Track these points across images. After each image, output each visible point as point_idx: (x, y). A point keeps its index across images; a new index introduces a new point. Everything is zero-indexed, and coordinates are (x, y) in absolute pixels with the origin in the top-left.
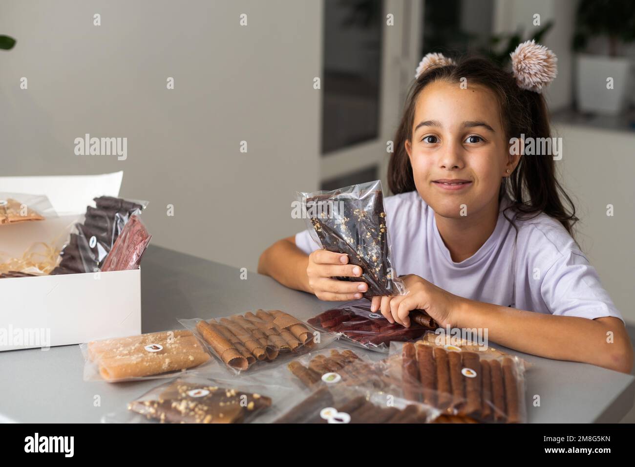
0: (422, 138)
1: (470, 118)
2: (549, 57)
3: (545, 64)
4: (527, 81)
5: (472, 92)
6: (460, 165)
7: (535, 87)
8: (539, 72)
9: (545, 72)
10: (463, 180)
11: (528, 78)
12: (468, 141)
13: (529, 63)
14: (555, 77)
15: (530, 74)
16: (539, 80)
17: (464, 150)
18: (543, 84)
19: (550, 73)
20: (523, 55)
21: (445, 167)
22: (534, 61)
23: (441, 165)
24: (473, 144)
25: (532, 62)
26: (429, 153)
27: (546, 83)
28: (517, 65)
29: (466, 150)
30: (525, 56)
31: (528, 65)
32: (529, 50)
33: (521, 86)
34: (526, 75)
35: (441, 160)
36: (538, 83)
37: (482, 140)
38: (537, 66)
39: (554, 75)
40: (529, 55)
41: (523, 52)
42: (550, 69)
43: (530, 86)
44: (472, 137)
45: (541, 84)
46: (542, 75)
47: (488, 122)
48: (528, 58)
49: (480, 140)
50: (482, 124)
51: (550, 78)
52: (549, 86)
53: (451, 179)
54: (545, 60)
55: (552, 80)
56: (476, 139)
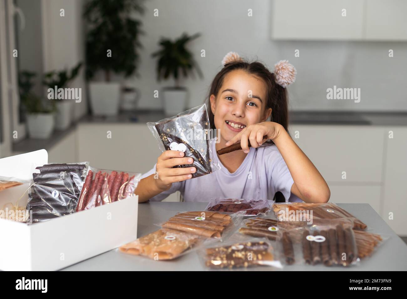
0: (225, 97)
2: (294, 71)
3: (291, 74)
4: (280, 80)
5: (257, 80)
6: (243, 116)
7: (283, 84)
8: (287, 77)
9: (290, 78)
10: (242, 124)
11: (281, 79)
12: (248, 104)
13: (284, 72)
14: (294, 82)
15: (282, 77)
16: (286, 81)
18: (287, 84)
19: (292, 79)
20: (281, 66)
21: (235, 115)
22: (286, 71)
23: (233, 113)
25: (285, 71)
26: (228, 106)
27: (289, 83)
28: (277, 71)
29: (247, 109)
30: (282, 67)
31: (283, 73)
32: (285, 65)
33: (276, 82)
34: (281, 77)
35: (234, 110)
38: (287, 74)
39: (294, 81)
40: (284, 67)
41: (282, 65)
42: (293, 77)
43: (281, 83)
44: (251, 103)
45: (286, 83)
46: (288, 79)
48: (284, 69)
49: (255, 105)
50: (258, 98)
51: (292, 81)
52: (289, 85)
53: (236, 121)
54: (292, 72)
55: (292, 83)
56: (253, 104)
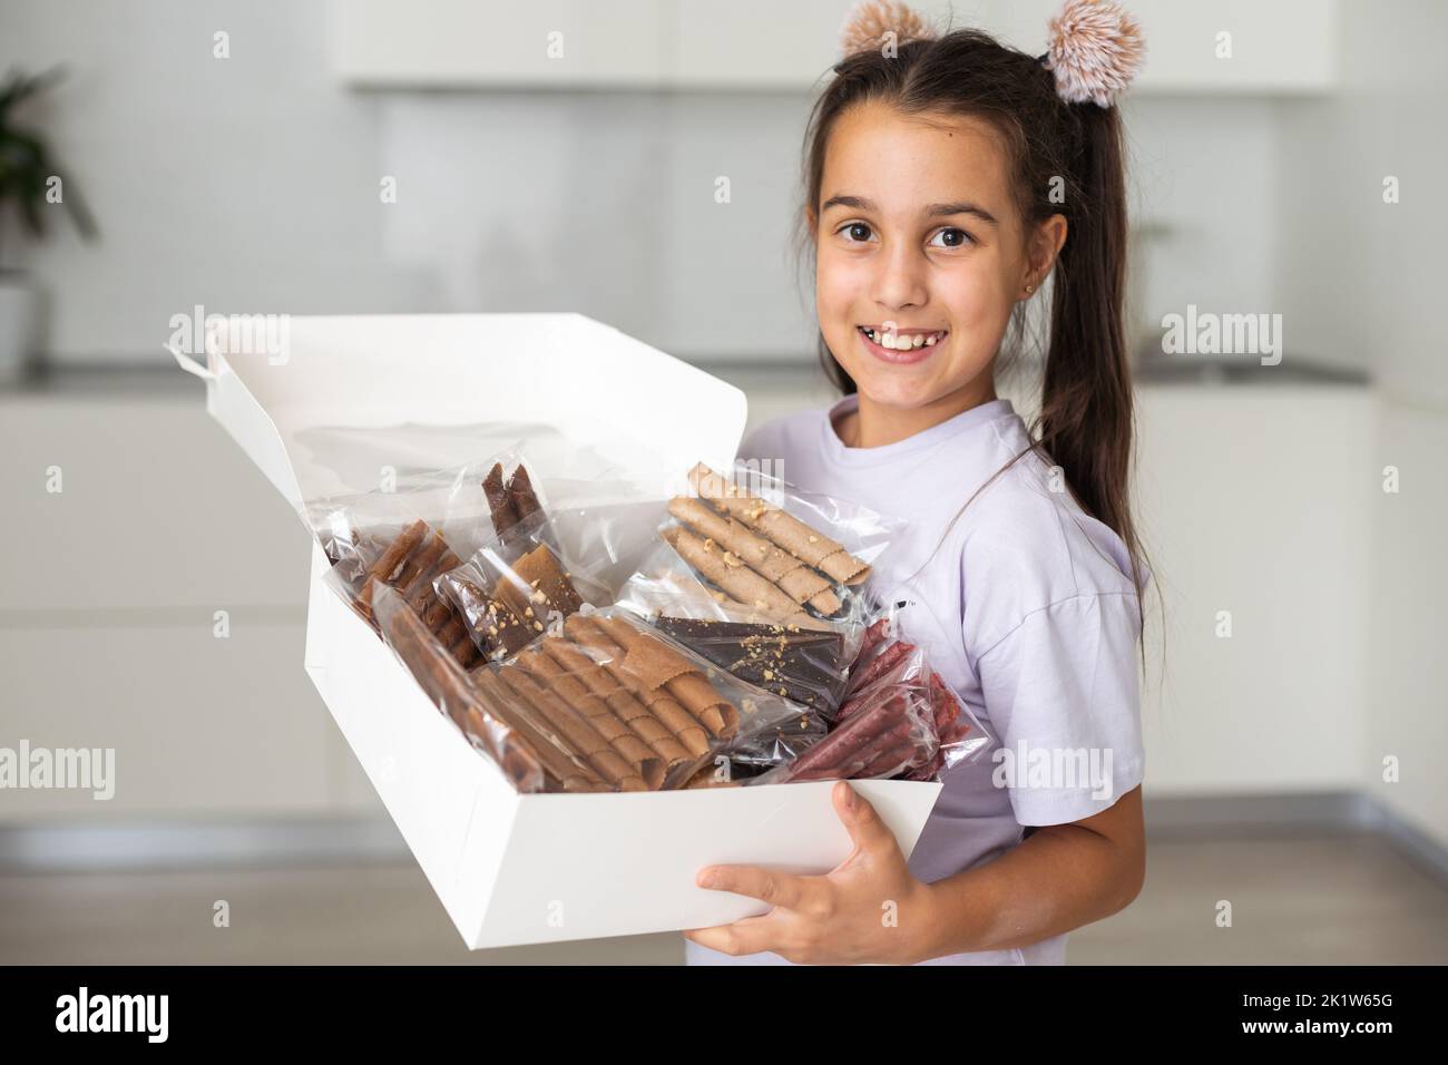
0: (838, 228)
1: (944, 195)
3: (1117, 48)
4: (1075, 84)
5: (947, 137)
6: (917, 301)
8: (1101, 68)
9: (1115, 67)
10: (926, 329)
11: (1077, 78)
12: (938, 240)
13: (1082, 48)
15: (1081, 70)
16: (1101, 85)
17: (929, 264)
18: (1110, 93)
19: (1127, 69)
22: (1091, 42)
24: (948, 250)
25: (1087, 44)
31: (1079, 51)
34: (1074, 72)
35: (876, 286)
36: (1099, 91)
37: (969, 237)
38: (1099, 54)
42: (1127, 59)
44: (946, 232)
47: (982, 202)
48: (1080, 31)
51: (1126, 79)
